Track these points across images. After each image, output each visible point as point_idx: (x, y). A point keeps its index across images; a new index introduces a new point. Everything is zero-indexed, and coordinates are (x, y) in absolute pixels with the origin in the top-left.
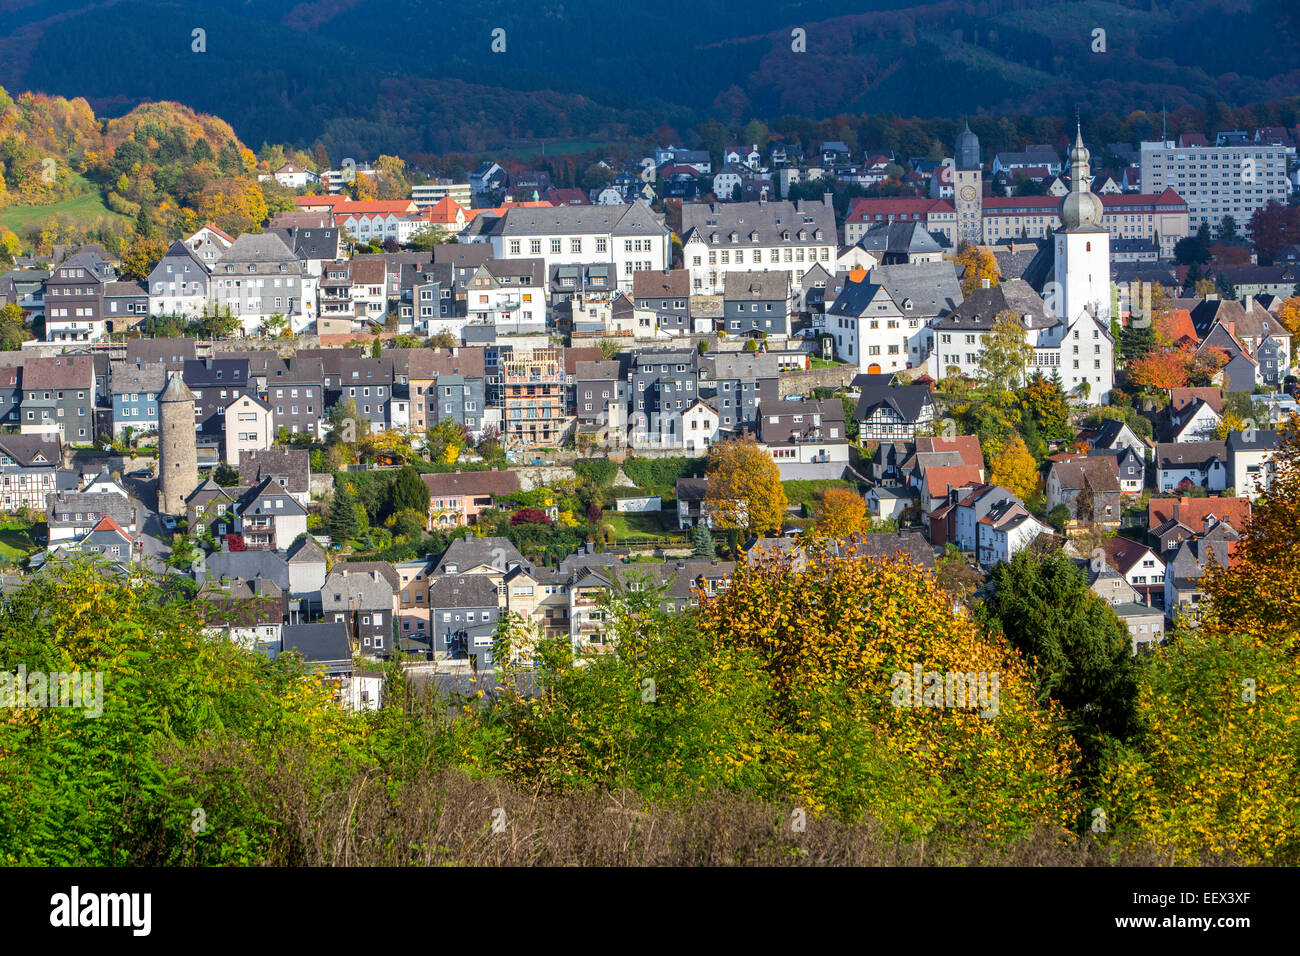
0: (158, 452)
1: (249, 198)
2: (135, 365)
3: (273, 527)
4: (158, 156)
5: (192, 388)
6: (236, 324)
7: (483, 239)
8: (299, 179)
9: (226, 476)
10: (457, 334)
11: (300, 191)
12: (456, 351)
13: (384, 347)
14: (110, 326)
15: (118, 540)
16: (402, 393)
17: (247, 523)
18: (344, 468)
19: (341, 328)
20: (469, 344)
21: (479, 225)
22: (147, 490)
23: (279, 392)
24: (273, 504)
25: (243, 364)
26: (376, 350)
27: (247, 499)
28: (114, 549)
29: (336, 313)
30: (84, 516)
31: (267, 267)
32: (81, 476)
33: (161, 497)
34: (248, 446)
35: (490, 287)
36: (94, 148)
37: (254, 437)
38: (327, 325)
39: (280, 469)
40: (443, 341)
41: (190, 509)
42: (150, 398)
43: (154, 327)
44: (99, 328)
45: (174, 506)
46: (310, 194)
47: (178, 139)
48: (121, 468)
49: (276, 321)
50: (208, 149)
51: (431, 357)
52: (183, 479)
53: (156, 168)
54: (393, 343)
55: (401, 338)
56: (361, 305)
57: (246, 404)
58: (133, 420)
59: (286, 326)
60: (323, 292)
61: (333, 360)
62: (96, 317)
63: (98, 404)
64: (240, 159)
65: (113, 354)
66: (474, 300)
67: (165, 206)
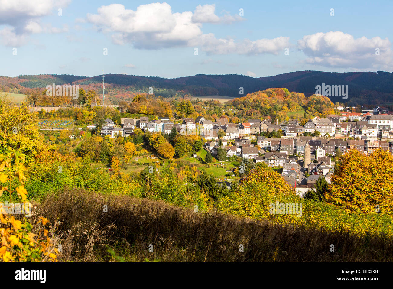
0: (304, 157)
1: (332, 112)
2: (301, 141)
3: (323, 171)
4: (315, 104)
5: (310, 145)
6: (320, 134)
7: (366, 120)
8: (342, 108)
9: (315, 162)
10: (360, 137)
11: (341, 111)
12: (359, 140)
13: (347, 139)
14: (297, 134)
15: (295, 172)
16: (349, 148)
17: (318, 170)
18: (337, 161)
19: (339, 136)
20: (362, 139)
21: (366, 118)
22: (301, 163)
23: (327, 147)
24: (323, 167)
25: (320, 141)
26: (345, 140)
27: (319, 166)
28: (294, 174)
29: (338, 133)
30: (289, 167)
31: (326, 124)
32: (290, 160)
33: (304, 165)
34: (321, 156)
35: (366, 129)
36: (304, 102)
37: (321, 155)
38: (336, 135)
39: (325, 161)
40: (357, 139)
41: (309, 167)
42: (303, 147)
43: (305, 134)
44: (295, 134)
45: (306, 166)
46: (343, 111)
47: (319, 101)
48: (297, 159)
49: (327, 134)
50: (325, 103)
51: (355, 141)
52: (308, 161)
53: (315, 106)
54: (348, 139)
55: (350, 138)
56: (343, 132)
57: (320, 149)
58: (300, 151)
59: (329, 135)
60: (336, 129)
61: (336, 141)
62: (295, 132)
63: (294, 148)
64: (330, 105)
65: (298, 139)
66: (363, 131)
67: (316, 113)
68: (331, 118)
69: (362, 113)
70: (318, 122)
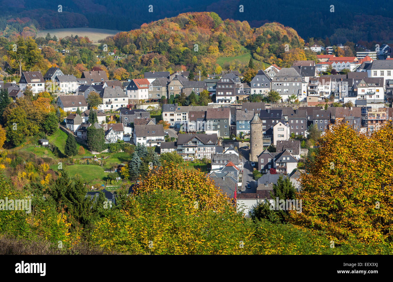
0: (250, 141)
1: (301, 55)
2: (244, 111)
3: (286, 166)
4: (270, 41)
5: (262, 119)
6: (280, 98)
7: (365, 70)
8: (319, 49)
9: (272, 149)
10: (354, 103)
11: (318, 53)
12: (352, 108)
13: (329, 106)
14: (238, 98)
15: (234, 170)
16: (333, 122)
17: (277, 165)
18: (312, 147)
19: (315, 100)
20: (358, 106)
21: (364, 66)
22: (246, 153)
23: (292, 121)
24: (286, 159)
25: (280, 111)
26: (326, 108)
27: (278, 157)
28: (232, 173)
29: (313, 95)
30: (223, 161)
31: (290, 79)
32: (224, 148)
33: (250, 156)
34: (281, 139)
35: (365, 87)
36: (249, 38)
37: (283, 136)
38: (310, 99)
39: (290, 147)
40: (349, 105)
41: (259, 160)
42: (248, 122)
43: (252, 98)
44: (234, 99)
45: (254, 158)
46: (322, 54)
47: (277, 35)
48: (238, 146)
49: (293, 97)
50: (287, 39)
51: (343, 110)
52: (258, 149)
53: (269, 45)
54: (332, 105)
55: (335, 103)
56: (322, 93)
57: (280, 125)
58: (243, 130)
59: (296, 99)
60: (309, 88)
61: (310, 110)
62: (233, 95)
63: (231, 124)
64: (298, 42)
65: (238, 107)
66: (360, 91)
67: (272, 58)
68: (299, 67)
69: (357, 56)
70: (275, 74)
